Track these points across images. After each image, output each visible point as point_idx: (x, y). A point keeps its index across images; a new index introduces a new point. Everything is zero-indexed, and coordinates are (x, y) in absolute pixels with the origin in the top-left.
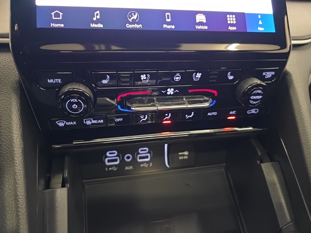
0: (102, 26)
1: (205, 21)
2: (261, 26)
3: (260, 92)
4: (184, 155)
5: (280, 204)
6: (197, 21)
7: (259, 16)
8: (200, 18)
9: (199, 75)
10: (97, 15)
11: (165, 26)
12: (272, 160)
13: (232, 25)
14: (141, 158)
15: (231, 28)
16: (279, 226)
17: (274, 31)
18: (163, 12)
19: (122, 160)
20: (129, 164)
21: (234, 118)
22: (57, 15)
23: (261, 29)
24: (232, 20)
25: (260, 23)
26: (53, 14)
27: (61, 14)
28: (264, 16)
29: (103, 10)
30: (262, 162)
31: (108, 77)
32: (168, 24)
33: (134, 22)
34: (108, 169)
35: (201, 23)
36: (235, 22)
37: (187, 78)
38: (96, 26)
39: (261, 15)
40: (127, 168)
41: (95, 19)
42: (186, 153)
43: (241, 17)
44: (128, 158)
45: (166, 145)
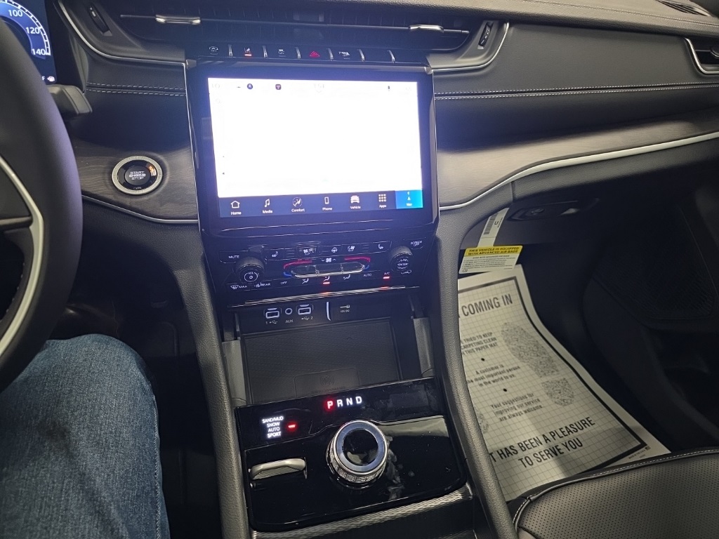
0: (271, 212)
1: (358, 202)
2: (409, 202)
3: (406, 260)
4: (346, 309)
5: (425, 357)
6: (352, 202)
7: (408, 193)
8: (355, 199)
9: (353, 248)
10: (268, 202)
11: (324, 209)
12: (425, 315)
13: (383, 203)
14: (301, 311)
15: (381, 206)
16: (421, 372)
17: (422, 207)
18: (322, 196)
19: (283, 314)
20: (289, 317)
21: (388, 278)
22: (235, 205)
23: (409, 205)
24: (383, 198)
25: (409, 199)
26: (232, 204)
27: (239, 203)
28: (413, 193)
29: (272, 198)
30: (415, 318)
31: (277, 252)
32: (327, 206)
33: (298, 207)
34: (268, 322)
35: (355, 204)
36: (385, 201)
37: (343, 250)
38: (267, 212)
39: (410, 191)
40: (287, 321)
41: (266, 206)
42: (348, 307)
43: (391, 195)
44: (289, 311)
45: (328, 303)
